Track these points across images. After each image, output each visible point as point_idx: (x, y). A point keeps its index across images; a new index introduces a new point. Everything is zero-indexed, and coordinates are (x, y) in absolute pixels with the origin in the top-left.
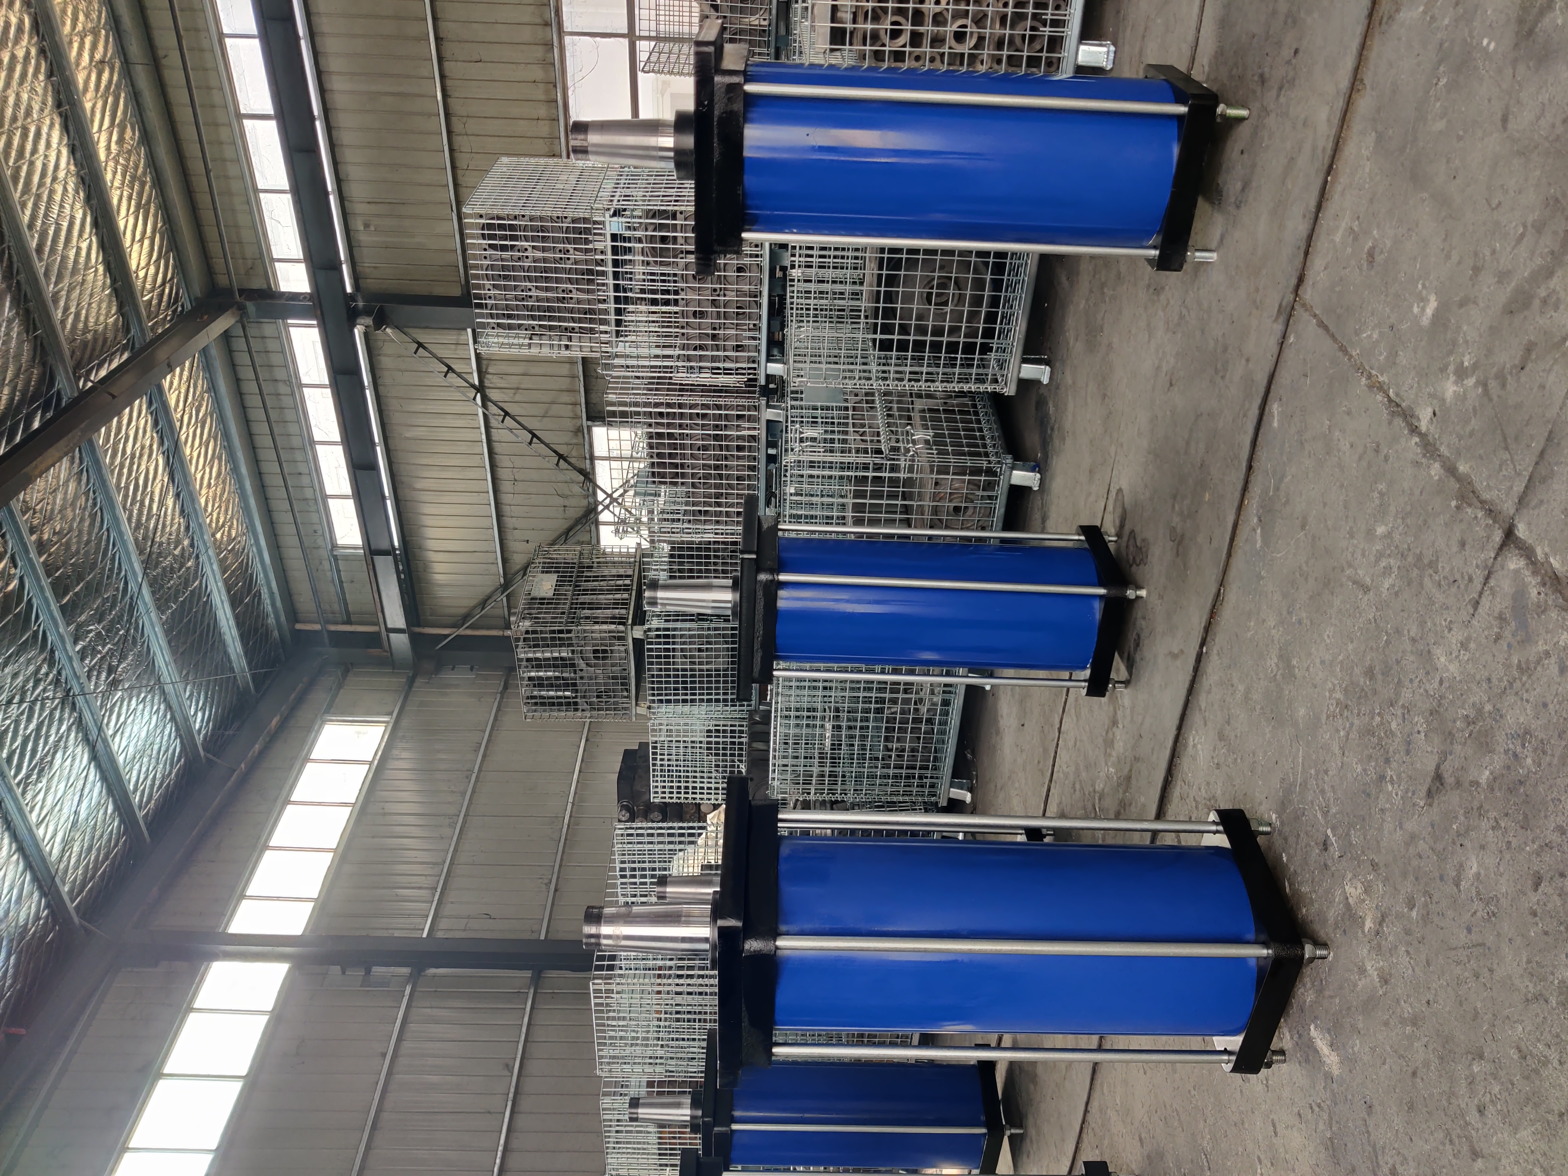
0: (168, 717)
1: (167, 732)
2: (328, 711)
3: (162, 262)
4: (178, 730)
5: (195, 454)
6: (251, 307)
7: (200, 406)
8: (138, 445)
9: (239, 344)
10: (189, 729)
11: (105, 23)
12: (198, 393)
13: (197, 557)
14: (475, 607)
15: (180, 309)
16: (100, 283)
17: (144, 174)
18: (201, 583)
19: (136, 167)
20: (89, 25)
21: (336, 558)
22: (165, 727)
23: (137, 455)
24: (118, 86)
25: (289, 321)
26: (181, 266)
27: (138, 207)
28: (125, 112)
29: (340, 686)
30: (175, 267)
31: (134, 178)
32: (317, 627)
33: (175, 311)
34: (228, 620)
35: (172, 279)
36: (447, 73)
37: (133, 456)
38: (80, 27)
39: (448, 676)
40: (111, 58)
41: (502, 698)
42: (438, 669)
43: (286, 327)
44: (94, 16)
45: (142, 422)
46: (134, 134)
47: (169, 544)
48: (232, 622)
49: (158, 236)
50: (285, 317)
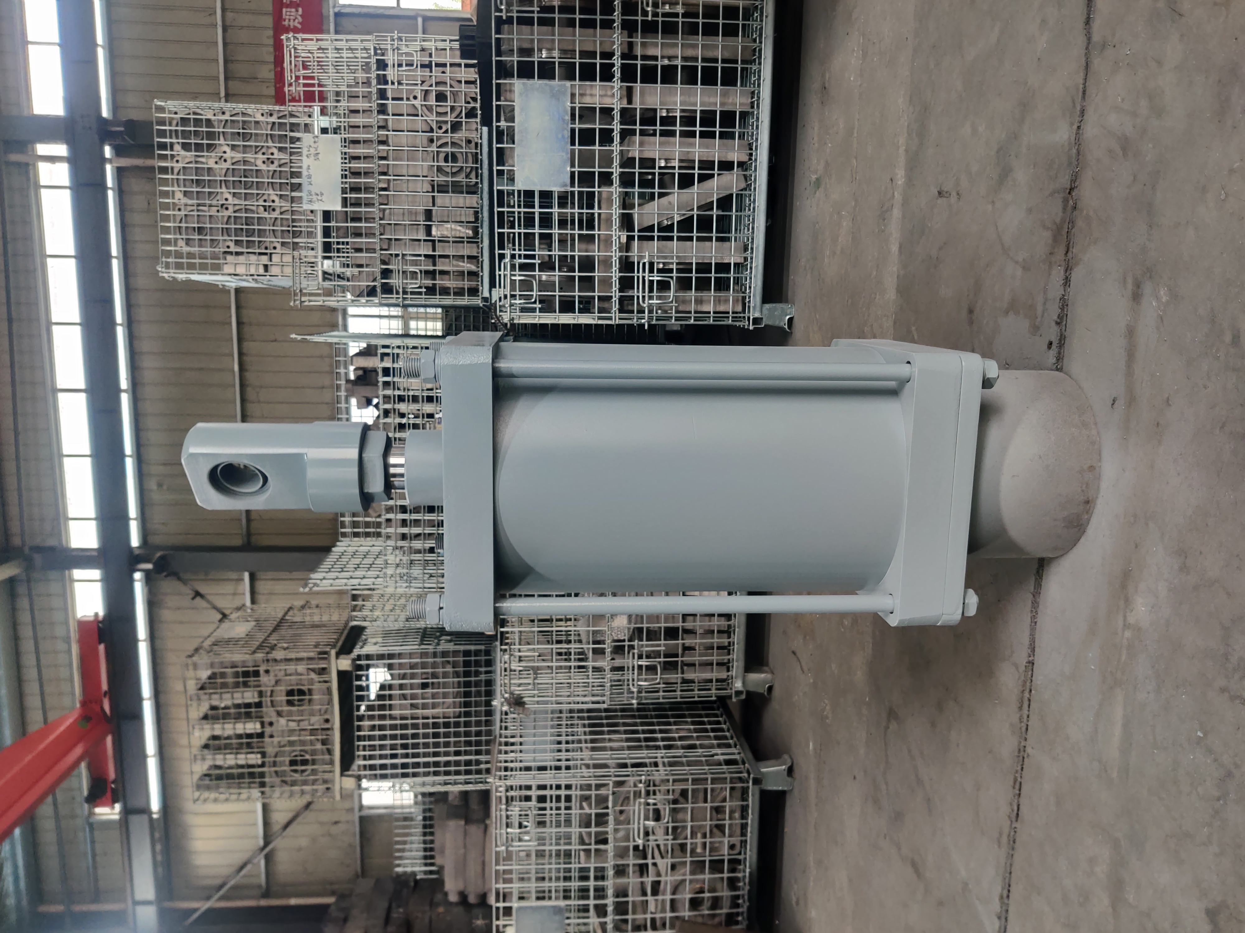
6: (38, 560)
25: (76, 571)
32: (61, 908)
36: (245, 351)
43: (71, 578)
50: (70, 568)
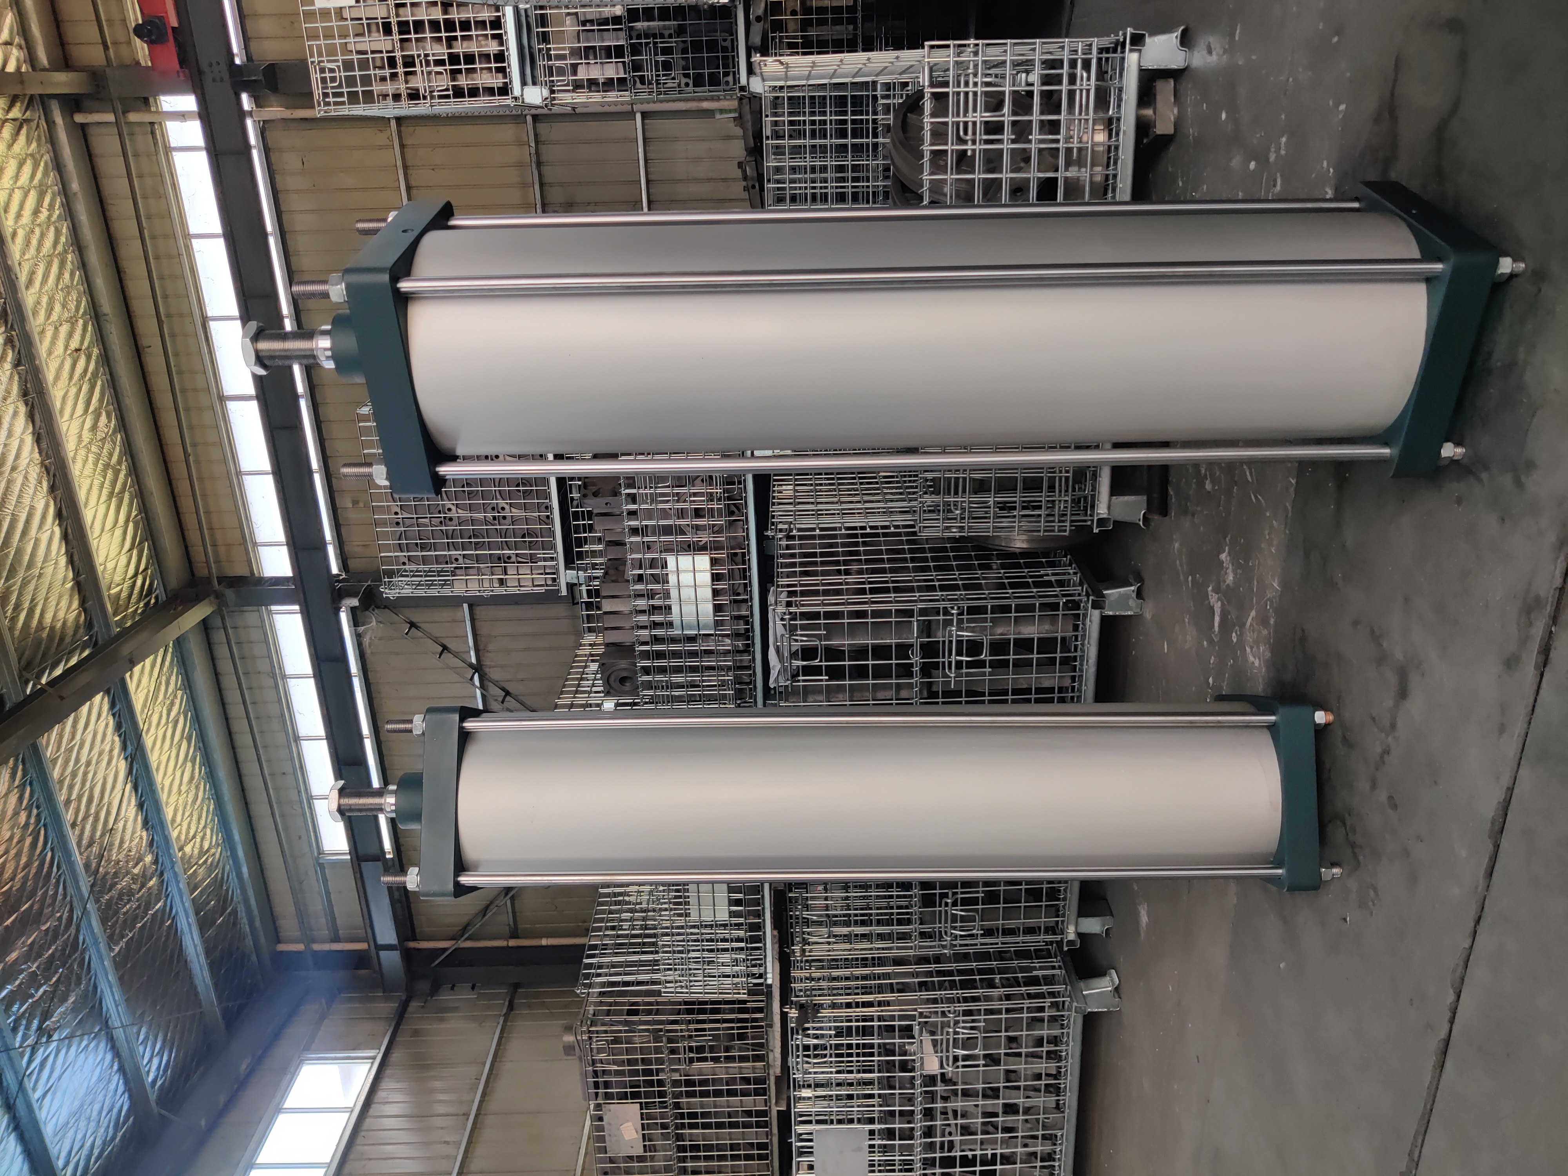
0: (116, 1067)
1: (112, 1087)
2: (307, 1048)
3: (135, 552)
4: (126, 1082)
5: (164, 759)
6: (230, 594)
7: (172, 704)
8: (96, 751)
9: (219, 637)
10: (141, 1081)
11: (85, 313)
12: (170, 690)
13: (162, 874)
14: (476, 915)
15: (153, 601)
16: (61, 576)
17: (119, 462)
18: (165, 905)
19: (111, 455)
20: (66, 315)
21: (322, 866)
22: (109, 1081)
23: (94, 762)
24: (95, 375)
25: (274, 608)
26: (157, 555)
27: (111, 495)
28: (101, 400)
29: (323, 1018)
30: (150, 557)
31: (107, 466)
32: (300, 947)
33: (147, 604)
34: (195, 946)
35: (146, 569)
37: (88, 764)
38: (54, 317)
39: (446, 997)
40: (88, 348)
41: (505, 1021)
42: (435, 989)
43: (270, 613)
44: (72, 306)
45: (102, 724)
46: (110, 421)
47: (127, 862)
48: (200, 949)
49: (131, 525)
50: (267, 605)
